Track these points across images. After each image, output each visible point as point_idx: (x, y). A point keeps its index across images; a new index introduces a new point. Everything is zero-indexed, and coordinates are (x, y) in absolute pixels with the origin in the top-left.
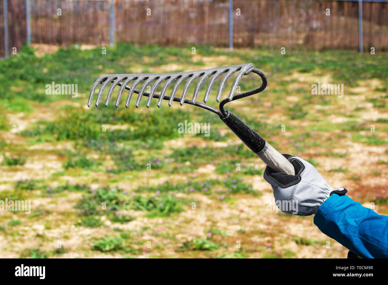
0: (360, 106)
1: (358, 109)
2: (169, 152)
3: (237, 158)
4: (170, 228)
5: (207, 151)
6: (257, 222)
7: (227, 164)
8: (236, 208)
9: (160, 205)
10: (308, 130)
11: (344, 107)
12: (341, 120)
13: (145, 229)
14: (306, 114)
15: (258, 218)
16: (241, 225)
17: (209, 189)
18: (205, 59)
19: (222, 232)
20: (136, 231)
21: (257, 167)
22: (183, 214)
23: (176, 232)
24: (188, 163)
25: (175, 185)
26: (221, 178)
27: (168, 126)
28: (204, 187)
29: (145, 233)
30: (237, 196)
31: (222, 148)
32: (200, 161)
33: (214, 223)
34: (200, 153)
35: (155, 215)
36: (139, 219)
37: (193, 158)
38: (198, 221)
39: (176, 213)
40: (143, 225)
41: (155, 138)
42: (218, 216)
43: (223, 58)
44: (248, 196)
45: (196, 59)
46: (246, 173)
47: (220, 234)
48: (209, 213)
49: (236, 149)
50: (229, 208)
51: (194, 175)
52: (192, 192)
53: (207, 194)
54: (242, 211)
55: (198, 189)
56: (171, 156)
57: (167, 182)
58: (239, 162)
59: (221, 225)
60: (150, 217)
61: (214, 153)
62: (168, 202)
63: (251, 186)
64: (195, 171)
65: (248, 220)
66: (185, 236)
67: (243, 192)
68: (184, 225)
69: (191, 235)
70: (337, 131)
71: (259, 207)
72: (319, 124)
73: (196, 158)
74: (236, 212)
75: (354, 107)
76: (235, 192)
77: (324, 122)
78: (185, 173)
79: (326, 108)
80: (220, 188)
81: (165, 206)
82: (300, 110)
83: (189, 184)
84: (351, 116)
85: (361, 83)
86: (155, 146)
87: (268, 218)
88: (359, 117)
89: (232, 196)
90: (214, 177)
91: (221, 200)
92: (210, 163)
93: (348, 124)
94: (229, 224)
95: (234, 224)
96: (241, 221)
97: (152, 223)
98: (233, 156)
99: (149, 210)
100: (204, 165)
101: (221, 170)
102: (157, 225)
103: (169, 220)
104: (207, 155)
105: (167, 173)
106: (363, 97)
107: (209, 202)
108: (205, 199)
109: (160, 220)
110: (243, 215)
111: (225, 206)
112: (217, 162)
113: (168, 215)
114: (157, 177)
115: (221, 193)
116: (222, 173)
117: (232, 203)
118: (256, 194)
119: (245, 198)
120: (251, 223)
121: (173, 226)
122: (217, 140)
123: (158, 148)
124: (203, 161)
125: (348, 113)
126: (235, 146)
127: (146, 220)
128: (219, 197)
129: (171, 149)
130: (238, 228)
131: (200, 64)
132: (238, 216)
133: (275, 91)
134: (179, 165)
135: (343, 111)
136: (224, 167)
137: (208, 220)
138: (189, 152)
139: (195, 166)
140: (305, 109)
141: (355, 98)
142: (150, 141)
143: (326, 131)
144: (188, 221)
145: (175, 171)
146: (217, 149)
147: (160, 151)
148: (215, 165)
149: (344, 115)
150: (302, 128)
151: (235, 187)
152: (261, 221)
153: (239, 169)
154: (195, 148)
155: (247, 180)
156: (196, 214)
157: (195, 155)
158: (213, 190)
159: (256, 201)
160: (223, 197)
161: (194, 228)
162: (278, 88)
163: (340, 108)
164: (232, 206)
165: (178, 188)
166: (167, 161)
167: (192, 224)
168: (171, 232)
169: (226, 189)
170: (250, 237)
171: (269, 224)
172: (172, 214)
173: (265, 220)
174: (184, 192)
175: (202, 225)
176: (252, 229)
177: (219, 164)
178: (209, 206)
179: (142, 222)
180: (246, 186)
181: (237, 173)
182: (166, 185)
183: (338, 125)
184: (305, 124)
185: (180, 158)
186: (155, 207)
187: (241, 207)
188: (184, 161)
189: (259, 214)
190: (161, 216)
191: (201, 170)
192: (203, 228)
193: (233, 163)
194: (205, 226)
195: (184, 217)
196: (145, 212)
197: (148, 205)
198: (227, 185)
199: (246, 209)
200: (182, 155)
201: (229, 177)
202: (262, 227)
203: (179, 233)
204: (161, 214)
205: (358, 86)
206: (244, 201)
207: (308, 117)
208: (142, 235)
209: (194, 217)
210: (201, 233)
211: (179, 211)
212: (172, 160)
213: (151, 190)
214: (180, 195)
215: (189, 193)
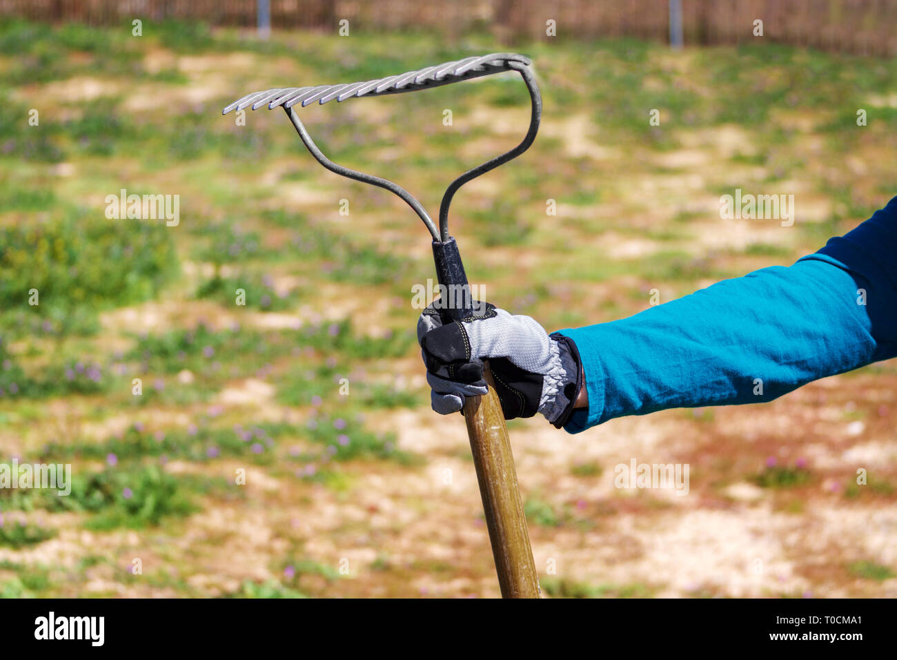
0: (692, 205)
1: (686, 217)
2: (123, 346)
3: (335, 358)
4: (166, 558)
5: (242, 342)
6: (423, 538)
7: (309, 377)
8: (355, 500)
9: (126, 496)
10: (541, 277)
11: (642, 210)
12: (635, 248)
13: (92, 561)
14: (528, 230)
15: (424, 528)
16: (377, 547)
17: (266, 449)
18: (189, 64)
19: (325, 567)
20: (64, 569)
21: (401, 385)
22: (198, 519)
23: (187, 568)
24: (186, 377)
25: (158, 438)
26: (296, 418)
27: (110, 266)
28: (251, 441)
29: (93, 573)
30: (355, 467)
31: (286, 332)
32: (221, 368)
33: (297, 543)
34: (219, 347)
35: (114, 524)
36: (66, 535)
37: (200, 362)
38: (247, 538)
39: (176, 518)
40: (81, 553)
41: (73, 303)
42: (305, 523)
43: (242, 61)
44: (386, 466)
45: (155, 62)
46: (370, 403)
47: (319, 573)
48: (277, 515)
49: (332, 334)
50: (334, 500)
51: (212, 411)
52: (216, 457)
53: (263, 463)
54: (373, 510)
55: (233, 449)
56: (130, 357)
57: (134, 430)
58: (344, 369)
59: (318, 548)
60: (97, 529)
61: (265, 346)
62: (149, 485)
63: (393, 437)
64: (213, 398)
65: (396, 533)
66: (214, 579)
67: (369, 456)
68: (207, 549)
69: (230, 577)
70: (630, 281)
71: (421, 498)
72: (571, 260)
73: (210, 360)
74: (356, 514)
75: (672, 209)
76: (348, 455)
77: (585, 254)
78: (182, 405)
79: (587, 212)
80: (300, 447)
81: (143, 496)
82: (511, 220)
83: (203, 436)
84: (665, 238)
85: (688, 137)
86: (76, 325)
87: (454, 527)
88: (690, 239)
89: (338, 468)
90: (273, 414)
91: (307, 481)
92: (254, 376)
93: (659, 259)
94: (339, 545)
95: (356, 545)
96: (374, 538)
97: (108, 546)
98: (321, 354)
99: (92, 509)
100: (238, 381)
101: (291, 395)
102: (123, 550)
103: (159, 535)
104: (243, 351)
105: (126, 404)
106: (696, 182)
107: (272, 484)
108: (257, 478)
109: (133, 538)
110: (378, 522)
111: (319, 496)
112: (276, 370)
113: (154, 522)
114: (98, 416)
115: (304, 460)
116: (298, 404)
117: (341, 488)
118: (410, 463)
119: (378, 472)
120: (405, 542)
121: (174, 553)
122: (267, 308)
123: (86, 333)
124: (234, 368)
125: (658, 228)
126: (326, 326)
127: (87, 538)
128: (299, 471)
129: (126, 334)
130: (369, 555)
131: (171, 77)
132: (364, 525)
133: (423, 163)
134: (160, 382)
135: (639, 221)
136: (301, 385)
137: (278, 535)
138: (185, 345)
139: (210, 384)
140: (526, 214)
141: (674, 183)
142: (57, 312)
143: (597, 280)
144: (218, 539)
145: (150, 399)
146: (270, 333)
147: (91, 343)
148: (271, 380)
149: (644, 233)
150: (522, 272)
151: (345, 441)
152: (435, 537)
153: (344, 391)
154: (202, 330)
155: (377, 423)
156: (237, 520)
157: (207, 349)
158: (279, 450)
159: (412, 483)
160: (310, 469)
161: (239, 558)
162: (431, 153)
163: (630, 211)
164: (344, 496)
165: (170, 448)
166: (117, 371)
167: (230, 546)
168: (168, 568)
169: (318, 449)
170: (408, 579)
171: (458, 543)
172: (164, 521)
173: (447, 533)
174: (190, 459)
175: (259, 549)
176: (411, 559)
177: (283, 379)
178: (272, 498)
179: (79, 542)
180: (378, 438)
181: (344, 403)
182: (132, 439)
183: (631, 264)
184: (530, 260)
185: (158, 363)
186: (110, 499)
187: (371, 498)
188: (174, 370)
189: (424, 516)
190: (130, 527)
191: (232, 396)
192: (264, 558)
193: (326, 373)
194: (270, 551)
195: (205, 529)
196: (81, 516)
197: (88, 494)
198: (317, 436)
199: (386, 505)
200: (164, 353)
201: (320, 414)
202: (439, 552)
203: (197, 572)
204: (132, 520)
205: (677, 147)
206: (376, 480)
207: (537, 239)
208: (85, 580)
209: (232, 527)
210: (261, 571)
211: (184, 512)
212: (135, 367)
213: (88, 452)
214: (177, 467)
215: (205, 460)
